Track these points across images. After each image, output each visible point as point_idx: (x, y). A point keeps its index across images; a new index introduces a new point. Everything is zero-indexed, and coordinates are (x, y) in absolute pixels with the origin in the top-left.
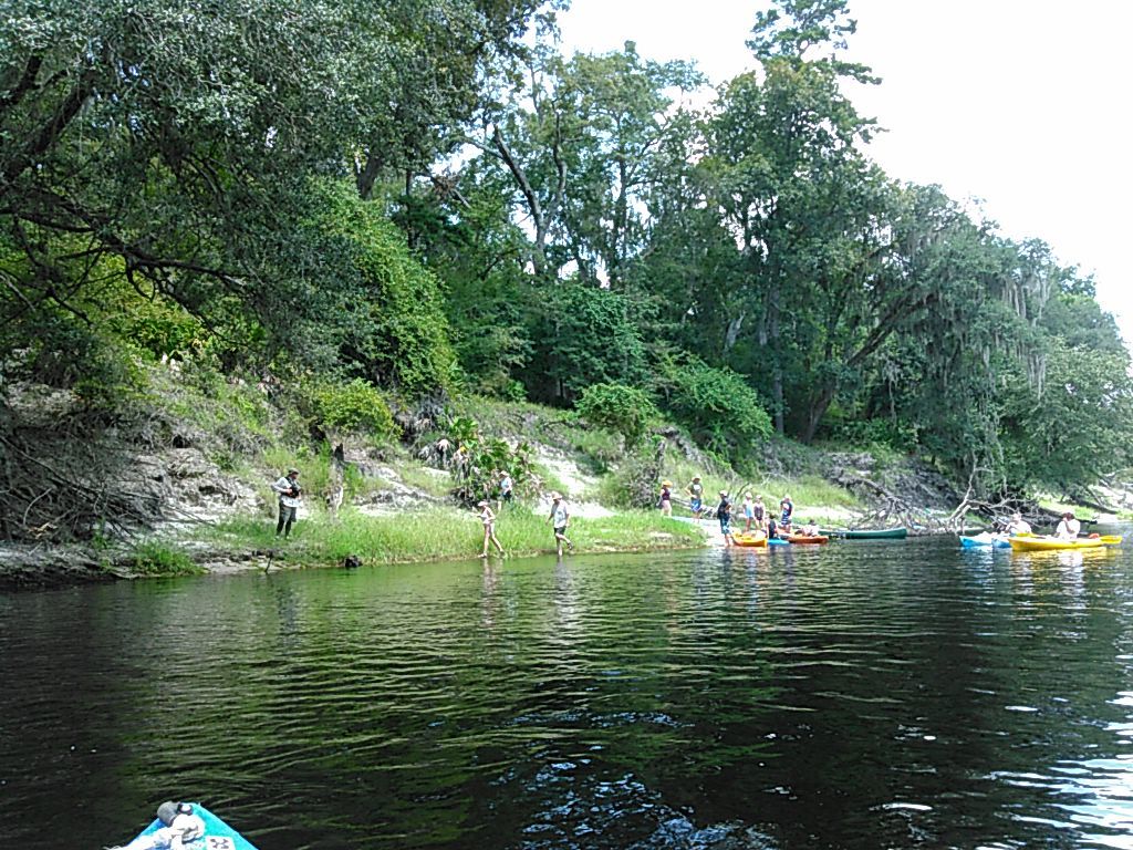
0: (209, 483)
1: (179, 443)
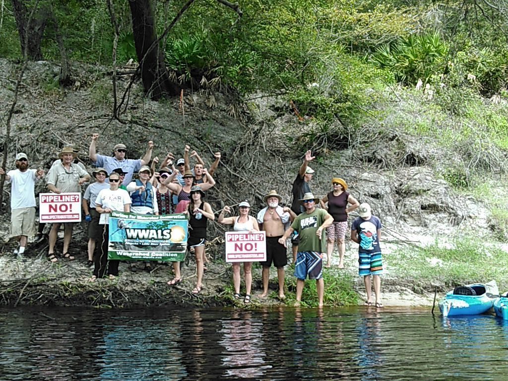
0: (433, 201)
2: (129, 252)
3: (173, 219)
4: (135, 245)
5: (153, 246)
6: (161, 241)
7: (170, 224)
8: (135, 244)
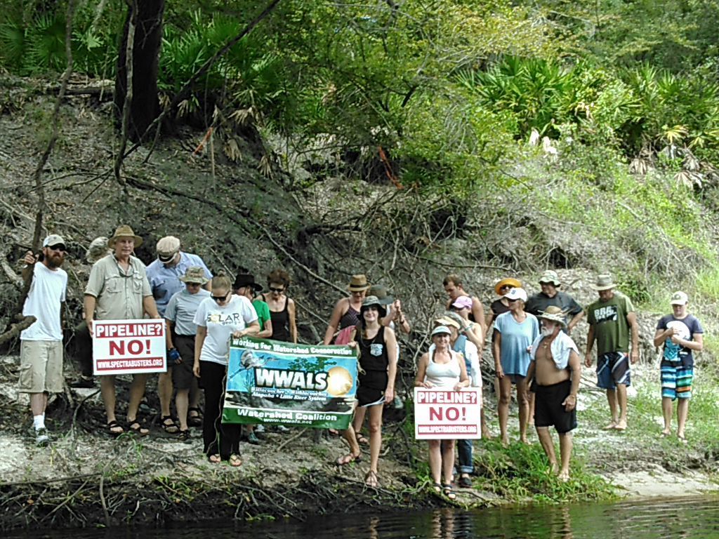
1: (559, 259)
2: (259, 411)
3: (333, 354)
4: (268, 399)
5: (298, 401)
6: (312, 393)
7: (327, 363)
8: (269, 396)
